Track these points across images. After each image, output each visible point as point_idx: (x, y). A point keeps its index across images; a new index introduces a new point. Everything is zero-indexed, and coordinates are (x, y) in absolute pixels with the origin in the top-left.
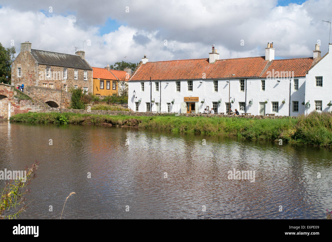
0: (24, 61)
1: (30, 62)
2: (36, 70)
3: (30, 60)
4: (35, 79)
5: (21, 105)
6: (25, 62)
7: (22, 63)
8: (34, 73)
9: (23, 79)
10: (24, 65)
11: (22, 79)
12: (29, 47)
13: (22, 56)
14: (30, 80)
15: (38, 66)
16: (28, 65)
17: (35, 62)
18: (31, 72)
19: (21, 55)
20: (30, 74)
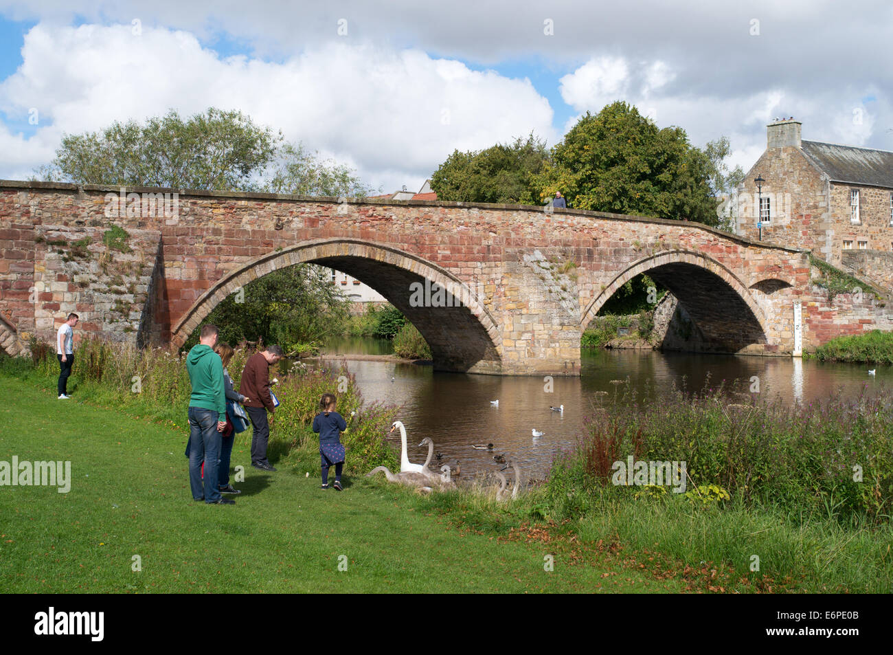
0: (781, 175)
1: (804, 177)
2: (824, 201)
3: (803, 173)
4: (822, 227)
5: (837, 309)
6: (783, 180)
7: (774, 184)
8: (819, 211)
9: (780, 232)
10: (780, 188)
11: (775, 230)
12: (797, 133)
13: (773, 161)
14: (805, 234)
15: (831, 188)
16: (797, 188)
17: (822, 178)
18: (809, 208)
19: (770, 160)
20: (804, 213)
